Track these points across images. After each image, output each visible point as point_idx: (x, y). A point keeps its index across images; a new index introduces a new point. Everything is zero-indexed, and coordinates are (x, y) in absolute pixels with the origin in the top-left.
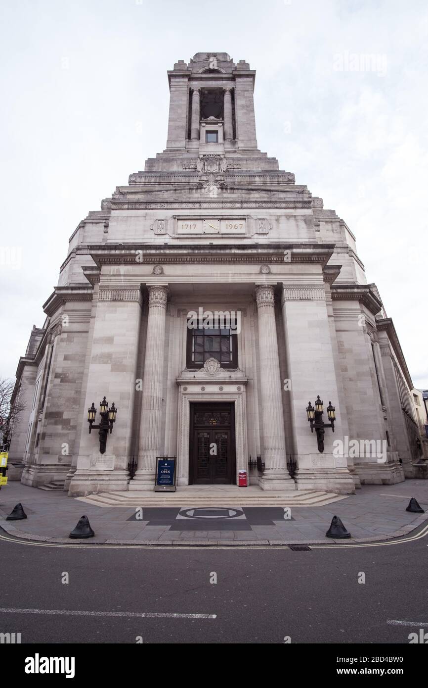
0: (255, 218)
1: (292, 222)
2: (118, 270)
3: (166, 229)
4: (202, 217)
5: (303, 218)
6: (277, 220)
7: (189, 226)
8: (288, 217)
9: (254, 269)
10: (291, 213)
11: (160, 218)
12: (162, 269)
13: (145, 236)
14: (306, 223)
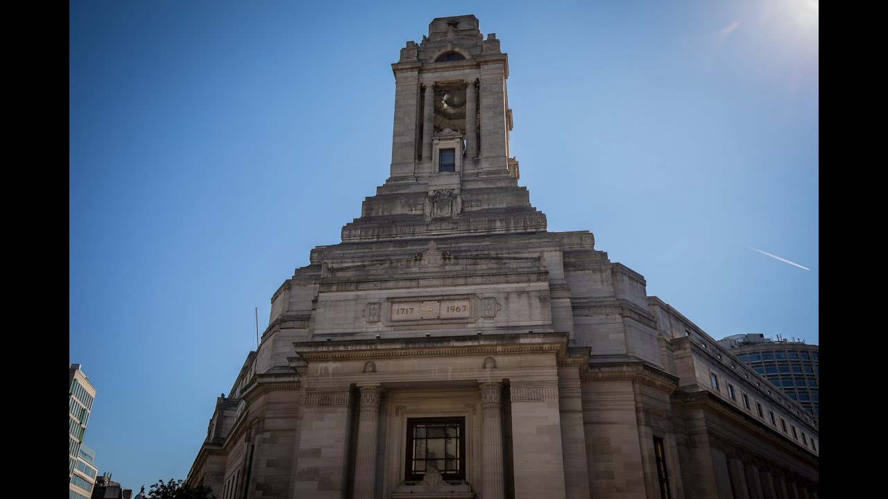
0: (481, 296)
1: (524, 300)
2: (326, 369)
3: (379, 316)
4: (420, 299)
5: (537, 294)
6: (507, 299)
7: (405, 310)
8: (520, 293)
9: (477, 361)
10: (524, 288)
11: (372, 301)
12: (374, 366)
13: (357, 324)
14: (540, 301)
